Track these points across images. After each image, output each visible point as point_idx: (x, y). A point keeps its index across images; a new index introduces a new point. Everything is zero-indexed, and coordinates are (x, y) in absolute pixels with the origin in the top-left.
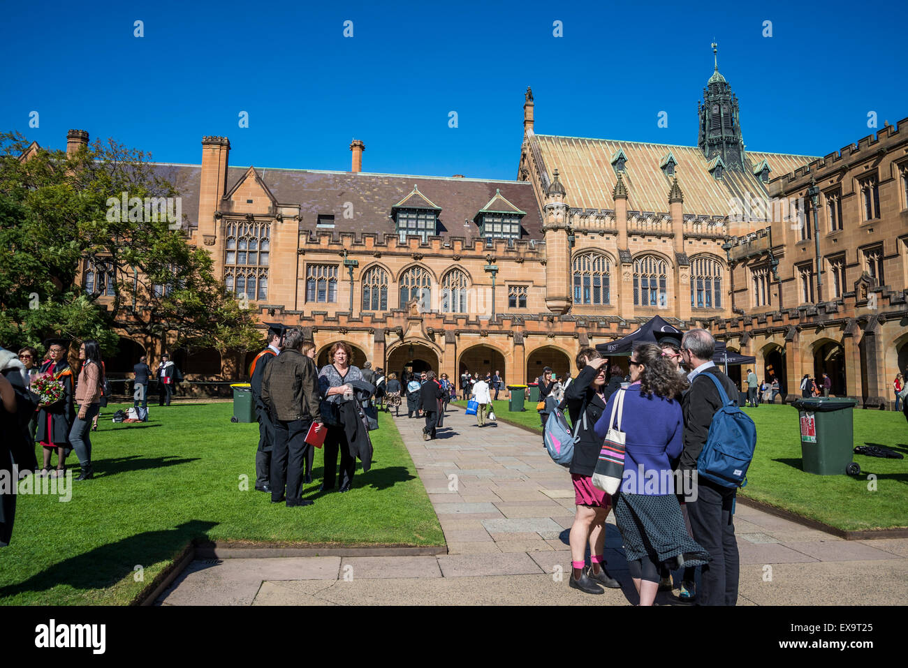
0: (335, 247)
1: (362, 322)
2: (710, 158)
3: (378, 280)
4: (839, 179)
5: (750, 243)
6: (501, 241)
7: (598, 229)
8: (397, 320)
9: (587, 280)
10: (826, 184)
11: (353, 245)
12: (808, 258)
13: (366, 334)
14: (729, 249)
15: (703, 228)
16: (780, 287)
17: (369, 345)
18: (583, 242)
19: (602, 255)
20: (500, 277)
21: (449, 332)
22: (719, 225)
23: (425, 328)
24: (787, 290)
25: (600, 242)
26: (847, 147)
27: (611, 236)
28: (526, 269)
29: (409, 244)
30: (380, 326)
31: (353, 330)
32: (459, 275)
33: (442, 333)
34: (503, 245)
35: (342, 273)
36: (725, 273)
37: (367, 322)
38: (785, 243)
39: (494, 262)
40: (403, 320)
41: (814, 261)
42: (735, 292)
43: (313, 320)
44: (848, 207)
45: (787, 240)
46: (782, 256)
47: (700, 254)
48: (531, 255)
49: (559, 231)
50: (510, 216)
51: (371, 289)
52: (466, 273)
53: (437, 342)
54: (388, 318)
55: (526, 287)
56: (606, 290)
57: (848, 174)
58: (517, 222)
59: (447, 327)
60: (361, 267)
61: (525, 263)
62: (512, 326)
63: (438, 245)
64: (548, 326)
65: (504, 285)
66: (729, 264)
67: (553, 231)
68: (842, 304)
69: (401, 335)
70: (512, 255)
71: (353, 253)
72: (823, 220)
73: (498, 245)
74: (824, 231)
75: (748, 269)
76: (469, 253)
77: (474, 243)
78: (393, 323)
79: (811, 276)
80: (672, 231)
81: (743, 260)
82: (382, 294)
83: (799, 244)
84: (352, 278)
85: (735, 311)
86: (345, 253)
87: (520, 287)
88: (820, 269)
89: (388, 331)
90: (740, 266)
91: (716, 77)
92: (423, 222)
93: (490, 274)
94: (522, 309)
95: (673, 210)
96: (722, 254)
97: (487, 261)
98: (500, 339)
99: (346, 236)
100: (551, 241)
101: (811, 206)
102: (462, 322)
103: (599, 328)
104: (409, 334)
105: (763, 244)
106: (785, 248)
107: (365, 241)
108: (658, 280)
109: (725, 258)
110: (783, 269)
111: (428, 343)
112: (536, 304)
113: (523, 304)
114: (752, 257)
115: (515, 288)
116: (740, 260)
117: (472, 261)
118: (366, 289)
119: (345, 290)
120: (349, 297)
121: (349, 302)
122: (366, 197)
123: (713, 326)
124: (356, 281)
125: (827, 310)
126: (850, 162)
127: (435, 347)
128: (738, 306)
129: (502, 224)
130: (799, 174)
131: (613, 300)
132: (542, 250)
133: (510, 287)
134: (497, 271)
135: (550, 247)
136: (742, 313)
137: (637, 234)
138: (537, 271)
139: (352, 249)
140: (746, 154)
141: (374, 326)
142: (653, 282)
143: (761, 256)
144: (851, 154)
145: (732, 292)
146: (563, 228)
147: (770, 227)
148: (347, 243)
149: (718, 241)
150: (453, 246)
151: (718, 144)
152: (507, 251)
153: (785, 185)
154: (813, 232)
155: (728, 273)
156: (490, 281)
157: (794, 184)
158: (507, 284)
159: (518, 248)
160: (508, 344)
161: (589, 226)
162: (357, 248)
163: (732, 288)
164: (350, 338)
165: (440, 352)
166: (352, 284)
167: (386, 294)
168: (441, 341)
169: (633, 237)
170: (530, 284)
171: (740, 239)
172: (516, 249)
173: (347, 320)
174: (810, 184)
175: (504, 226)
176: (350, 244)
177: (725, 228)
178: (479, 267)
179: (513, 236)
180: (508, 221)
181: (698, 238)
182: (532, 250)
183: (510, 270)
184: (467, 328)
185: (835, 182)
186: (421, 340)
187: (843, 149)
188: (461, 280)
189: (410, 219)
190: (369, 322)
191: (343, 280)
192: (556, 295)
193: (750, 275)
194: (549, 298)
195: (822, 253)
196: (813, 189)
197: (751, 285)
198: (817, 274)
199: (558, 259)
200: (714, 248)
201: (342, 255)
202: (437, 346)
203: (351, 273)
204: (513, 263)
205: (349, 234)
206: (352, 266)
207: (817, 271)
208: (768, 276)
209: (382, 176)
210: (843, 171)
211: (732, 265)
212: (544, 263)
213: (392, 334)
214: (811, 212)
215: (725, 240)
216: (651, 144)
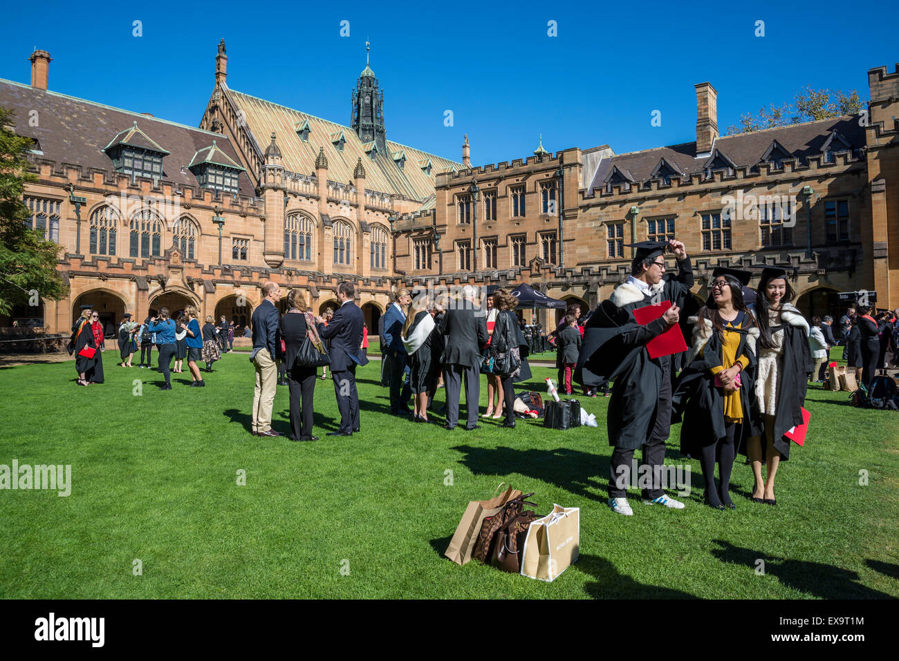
0: (59, 180)
1: (122, 268)
2: (364, 141)
3: (106, 221)
4: (495, 185)
5: (414, 220)
6: (227, 194)
7: (305, 193)
8: (159, 268)
9: (294, 237)
10: (485, 186)
11: (81, 180)
12: (467, 237)
13: (127, 281)
14: (393, 221)
15: (376, 202)
16: (441, 256)
17: (131, 293)
18: (294, 203)
19: (307, 216)
20: (226, 229)
21: (207, 282)
22: (387, 201)
23: (185, 277)
24: (446, 259)
25: (307, 205)
26: (504, 163)
27: (314, 201)
28: (248, 223)
29: (141, 186)
30: (141, 273)
31: (114, 276)
32: (188, 223)
33: (200, 282)
34: (229, 198)
35: (66, 210)
36: (389, 241)
37: (127, 269)
38: (447, 223)
39: (221, 214)
40: (163, 268)
41: (472, 240)
42: (397, 256)
43: (68, 264)
44: (502, 205)
45: (449, 222)
46: (444, 233)
47: (374, 223)
48: (252, 211)
49: (279, 191)
50: (231, 170)
51: (99, 231)
52: (196, 223)
53: (195, 291)
54: (150, 266)
55: (247, 240)
56: (308, 247)
57: (502, 182)
58: (236, 176)
59: (206, 277)
60: (89, 206)
61: (248, 218)
62: (260, 277)
63: (170, 191)
64: (287, 280)
65: (229, 237)
66: (393, 234)
67: (272, 191)
68: (520, 274)
69: (163, 284)
70: (237, 208)
71: (80, 189)
72: (480, 211)
73: (224, 198)
74: (481, 219)
75: (411, 239)
76: (199, 202)
77: (204, 193)
78: (154, 271)
79: (468, 251)
80: (357, 202)
81: (407, 232)
82: (110, 237)
83: (458, 226)
84: (79, 216)
85: (395, 271)
86: (72, 188)
87: (242, 240)
88: (477, 246)
89: (149, 279)
90: (403, 236)
91: (368, 71)
92: (150, 165)
93: (217, 226)
94: (243, 261)
95: (358, 184)
96: (388, 224)
97: (216, 212)
98: (250, 290)
99: (71, 168)
100: (271, 200)
101: (472, 200)
102: (217, 273)
103: (324, 282)
104: (169, 283)
105: (429, 221)
106: (447, 228)
107: (93, 177)
108: (345, 242)
109: (390, 229)
110: (444, 243)
111: (188, 292)
112: (255, 258)
113: (244, 257)
114: (415, 231)
115: (238, 240)
116: (404, 232)
117: (201, 211)
118: (93, 230)
119: (71, 229)
120: (75, 238)
121: (75, 244)
122: (68, 123)
123: (400, 284)
124: (83, 221)
125: (508, 278)
126: (506, 174)
127: (194, 296)
128: (399, 267)
129: (224, 177)
130: (463, 174)
131: (314, 257)
132: (261, 206)
133: (234, 239)
134: (223, 223)
135: (269, 204)
136: (404, 274)
137: (333, 201)
138: (256, 226)
139: (79, 184)
140: (389, 143)
141: (136, 273)
142: (342, 243)
143: (424, 231)
144: (506, 169)
145: (394, 256)
146: (281, 189)
147: (434, 210)
148: (73, 177)
149: (386, 214)
150: (184, 193)
151: (369, 130)
152: (233, 205)
153: (450, 180)
154: (472, 219)
155: (391, 242)
156: (217, 232)
157: (458, 181)
158: (232, 236)
159: (242, 203)
160: (257, 294)
161: (298, 189)
162: (85, 184)
163: (394, 253)
164: (110, 285)
165: (198, 301)
166: (79, 224)
167: (115, 238)
168: (200, 290)
169: (330, 203)
170: (251, 238)
171: (404, 214)
172: (239, 204)
173: (106, 266)
174: (473, 184)
175: (225, 179)
176: (76, 178)
177: (390, 204)
178: (208, 217)
179: (233, 190)
180: (229, 175)
181: (373, 210)
182: (253, 206)
183: (234, 223)
184: (223, 279)
185: (492, 186)
186: (181, 289)
187: (500, 164)
188: (190, 229)
189: (137, 159)
190: (130, 268)
191: (68, 219)
192: (275, 250)
193: (412, 244)
194: (268, 252)
195: (478, 235)
196: (475, 188)
197: (413, 253)
198: (474, 249)
199: (277, 217)
200: (383, 219)
201: (68, 190)
202: (196, 295)
203: (77, 211)
204: (237, 216)
205: (75, 167)
206: (78, 204)
207: (474, 247)
208: (429, 247)
209: (77, 100)
210: (500, 179)
211: (396, 234)
212: (263, 219)
213: (153, 282)
214: (471, 204)
215: (390, 215)
216: (320, 119)
